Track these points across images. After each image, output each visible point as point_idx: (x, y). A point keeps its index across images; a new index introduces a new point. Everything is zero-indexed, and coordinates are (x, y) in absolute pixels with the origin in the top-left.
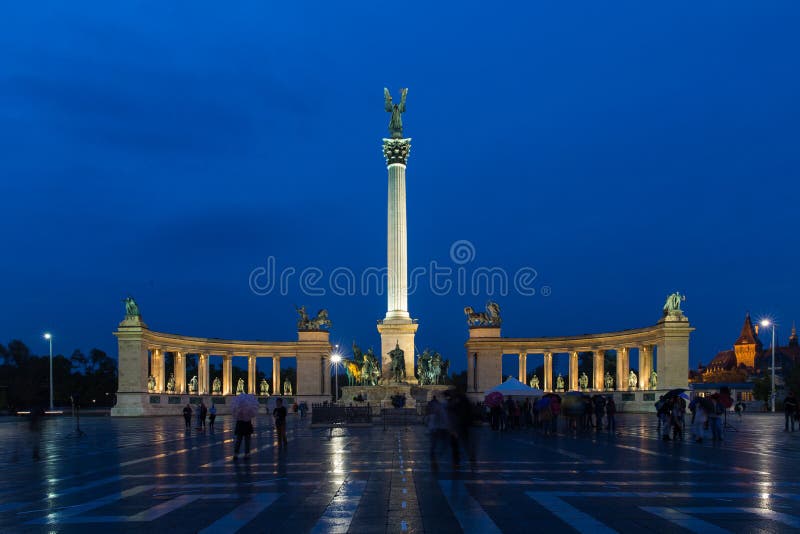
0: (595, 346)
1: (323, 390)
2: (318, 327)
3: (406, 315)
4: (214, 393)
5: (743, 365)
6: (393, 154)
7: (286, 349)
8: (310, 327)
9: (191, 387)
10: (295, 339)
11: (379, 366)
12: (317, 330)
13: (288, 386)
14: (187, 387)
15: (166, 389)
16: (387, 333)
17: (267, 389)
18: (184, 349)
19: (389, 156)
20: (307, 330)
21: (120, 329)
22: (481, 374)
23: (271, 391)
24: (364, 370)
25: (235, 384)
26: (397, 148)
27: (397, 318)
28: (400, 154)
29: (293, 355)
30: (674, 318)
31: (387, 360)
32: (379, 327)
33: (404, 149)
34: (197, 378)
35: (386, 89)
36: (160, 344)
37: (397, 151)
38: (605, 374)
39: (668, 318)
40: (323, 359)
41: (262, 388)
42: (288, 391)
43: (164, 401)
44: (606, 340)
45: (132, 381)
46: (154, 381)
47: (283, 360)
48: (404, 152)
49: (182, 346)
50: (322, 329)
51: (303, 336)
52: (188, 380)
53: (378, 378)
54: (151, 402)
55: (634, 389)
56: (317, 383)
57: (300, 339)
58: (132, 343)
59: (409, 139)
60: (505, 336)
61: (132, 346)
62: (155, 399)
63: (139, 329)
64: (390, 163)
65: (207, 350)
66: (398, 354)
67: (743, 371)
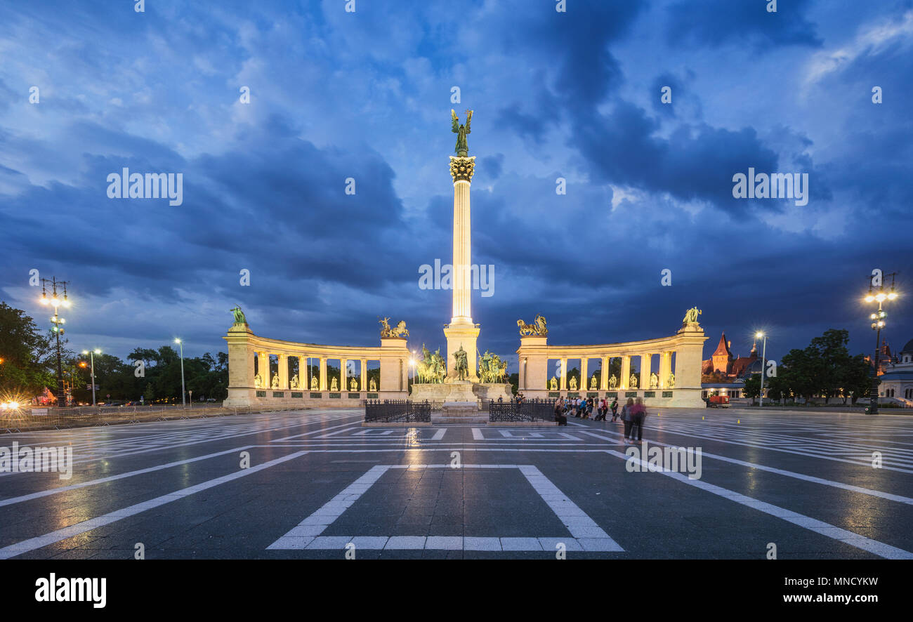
0: (623, 353)
1: (401, 388)
2: (397, 335)
3: (469, 320)
4: (312, 389)
5: (718, 371)
6: (459, 172)
7: (371, 354)
8: (391, 335)
9: (293, 384)
10: (379, 345)
11: (445, 366)
12: (396, 338)
13: (373, 383)
14: (290, 384)
15: (271, 385)
16: (453, 337)
17: (356, 386)
18: (287, 352)
19: (455, 174)
20: (388, 337)
21: (229, 334)
22: (530, 376)
23: (359, 388)
24: (432, 369)
25: (329, 382)
26: (462, 165)
27: (461, 324)
28: (465, 171)
29: (378, 358)
30: (692, 329)
31: (452, 362)
32: (445, 330)
33: (469, 167)
34: (298, 377)
35: (453, 110)
36: (266, 349)
37: (462, 169)
38: (631, 376)
39: (687, 329)
40: (401, 362)
41: (352, 386)
42: (373, 388)
43: (269, 395)
44: (634, 348)
45: (241, 379)
46: (260, 378)
47: (369, 363)
48: (469, 170)
49: (284, 350)
50: (402, 337)
51: (384, 342)
52: (290, 379)
53: (444, 377)
54: (258, 396)
55: (655, 388)
56: (397, 382)
57: (382, 345)
58: (239, 346)
59: (474, 158)
60: (550, 343)
61: (239, 348)
62: (261, 394)
63: (245, 334)
64: (456, 180)
65: (306, 353)
66: (462, 356)
67: (718, 375)
